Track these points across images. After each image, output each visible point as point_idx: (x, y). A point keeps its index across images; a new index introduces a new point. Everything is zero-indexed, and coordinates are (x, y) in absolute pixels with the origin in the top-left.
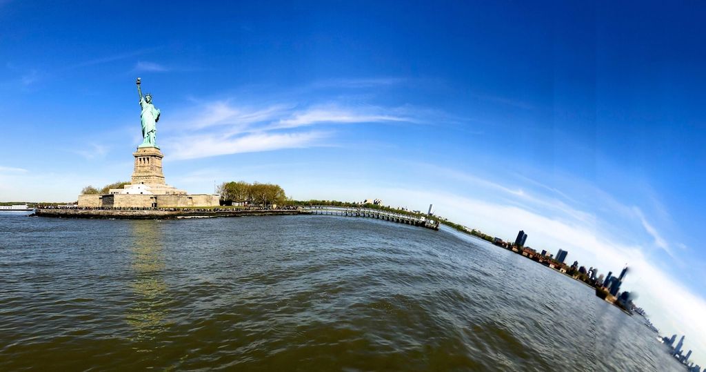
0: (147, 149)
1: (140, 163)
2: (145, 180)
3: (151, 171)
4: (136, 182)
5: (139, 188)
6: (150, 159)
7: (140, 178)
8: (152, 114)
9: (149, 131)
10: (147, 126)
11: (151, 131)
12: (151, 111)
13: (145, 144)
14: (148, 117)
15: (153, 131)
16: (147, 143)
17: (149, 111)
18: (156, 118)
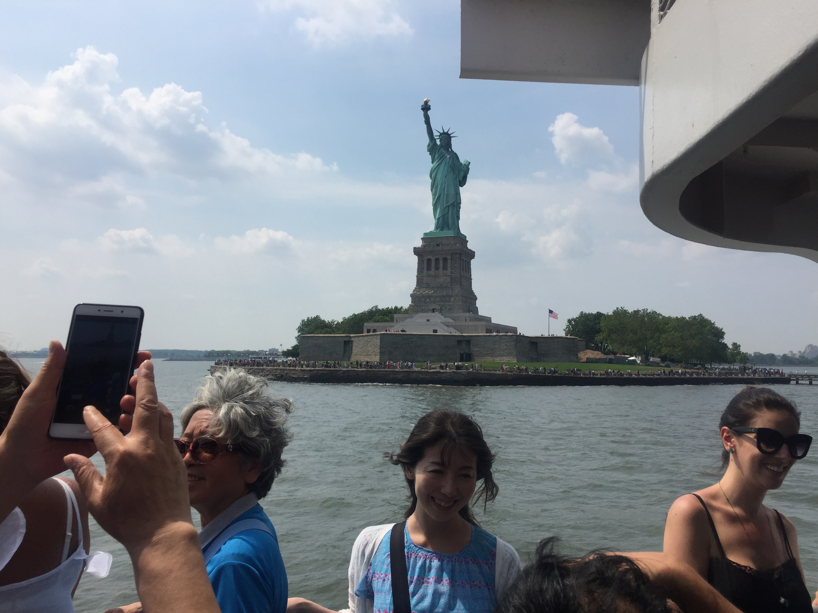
0: (443, 241)
1: (429, 269)
2: (439, 305)
3: (451, 285)
4: (421, 309)
5: (428, 320)
6: (449, 261)
7: (428, 300)
8: (454, 171)
9: (448, 205)
10: (442, 194)
11: (452, 204)
12: (450, 165)
13: (438, 231)
14: (446, 176)
15: (455, 204)
16: (442, 229)
17: (446, 164)
18: (461, 179)
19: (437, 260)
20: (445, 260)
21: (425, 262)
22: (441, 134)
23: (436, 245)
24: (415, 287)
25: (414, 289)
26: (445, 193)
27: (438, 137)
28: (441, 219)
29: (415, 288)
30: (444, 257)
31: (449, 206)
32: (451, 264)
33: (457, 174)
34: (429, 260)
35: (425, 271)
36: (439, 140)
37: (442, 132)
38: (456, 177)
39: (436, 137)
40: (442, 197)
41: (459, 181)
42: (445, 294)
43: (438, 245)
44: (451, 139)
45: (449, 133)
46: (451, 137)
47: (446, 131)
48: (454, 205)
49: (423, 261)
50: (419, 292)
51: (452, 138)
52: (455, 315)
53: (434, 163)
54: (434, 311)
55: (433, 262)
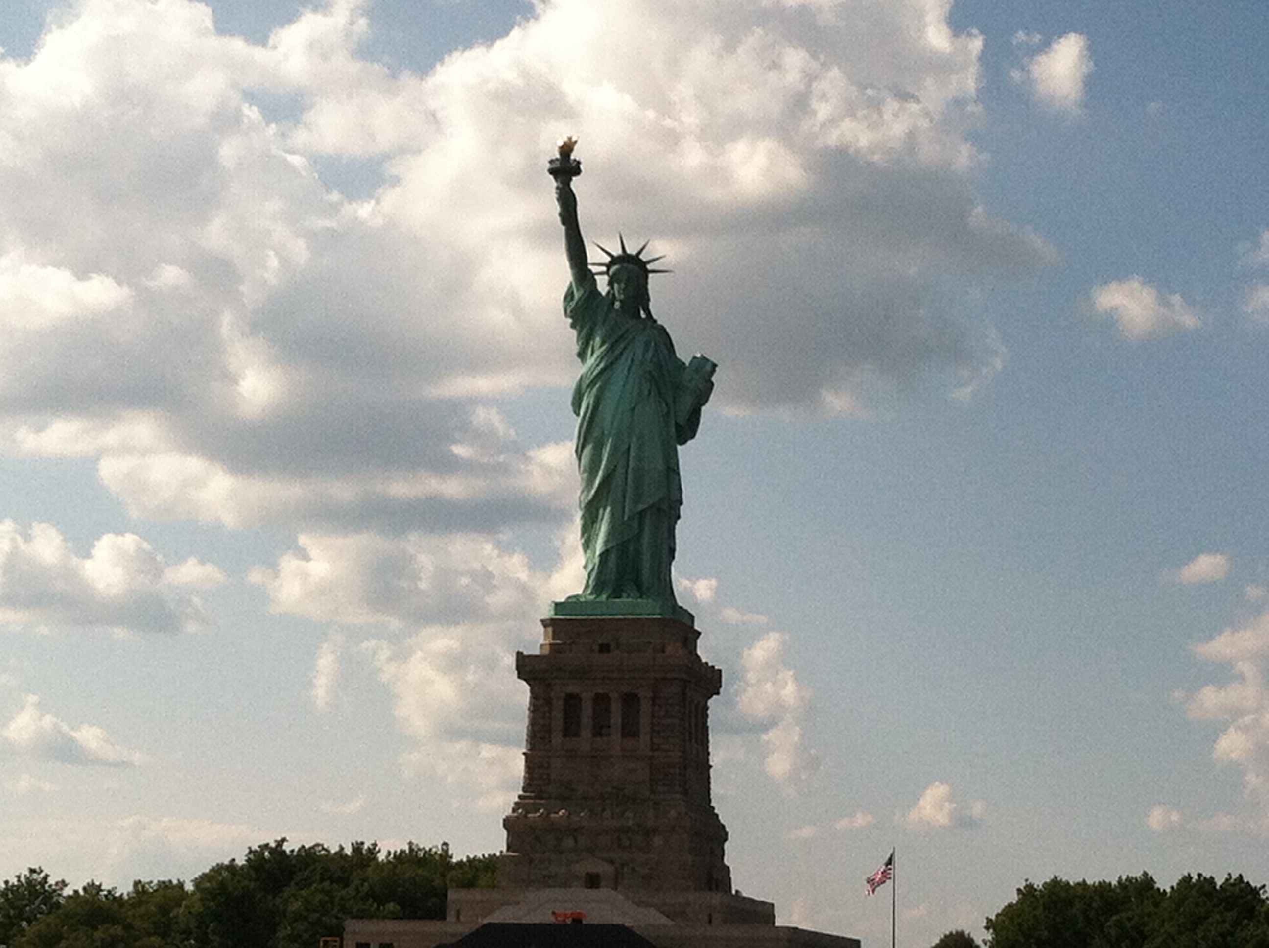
0: (626, 636)
1: (571, 729)
2: (611, 862)
3: (653, 792)
4: (544, 872)
6: (645, 707)
7: (569, 842)
8: (660, 393)
9: (641, 507)
10: (620, 470)
11: (651, 507)
12: (650, 372)
13: (604, 597)
14: (633, 410)
15: (665, 507)
16: (617, 593)
17: (634, 368)
18: (682, 421)
19: (601, 700)
20: (630, 700)
21: (559, 705)
22: (614, 260)
23: (596, 648)
24: (521, 793)
25: (517, 799)
27: (604, 269)
28: (613, 558)
29: (520, 797)
30: (625, 689)
31: (642, 514)
32: (653, 716)
33: (670, 400)
34: (572, 702)
35: (557, 739)
36: (606, 278)
37: (617, 251)
38: (668, 412)
39: (594, 269)
40: (618, 480)
41: (678, 426)
42: (630, 823)
43: (604, 648)
44: (647, 277)
45: (643, 257)
46: (647, 272)
47: (631, 250)
48: (659, 510)
49: (549, 702)
50: (537, 811)
51: (650, 275)
53: (591, 361)
54: (593, 881)
55: (587, 708)
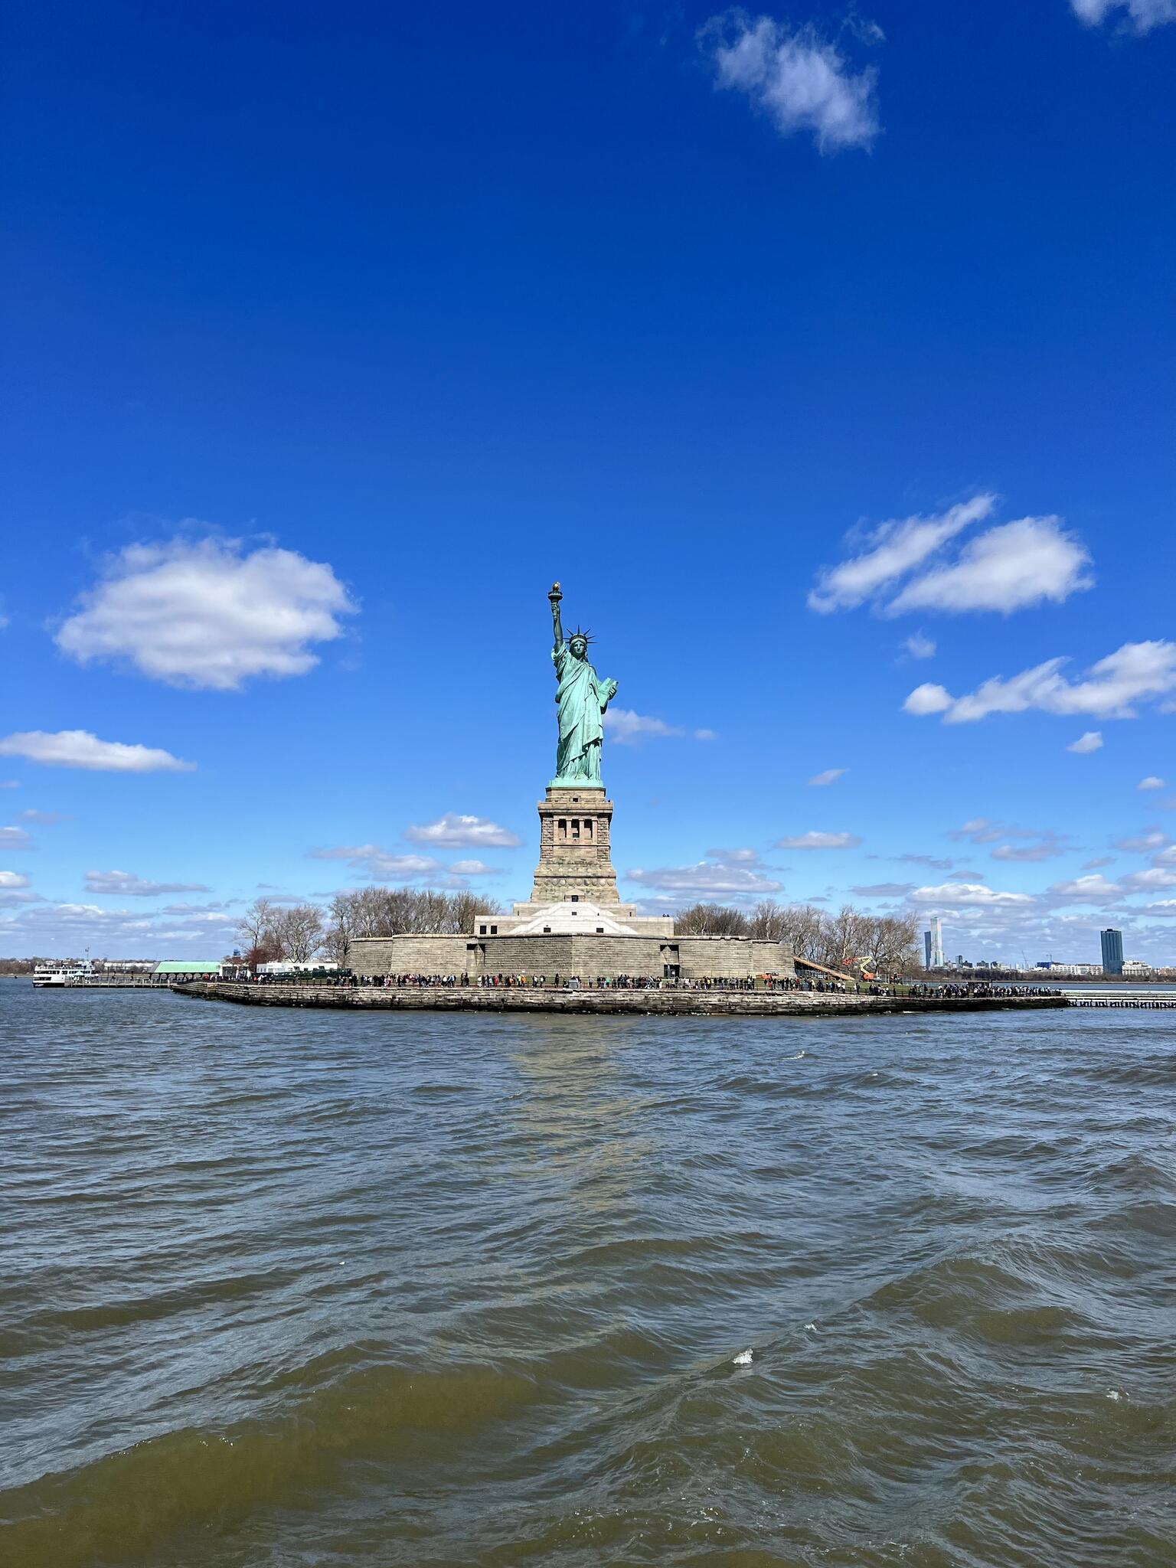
0: (584, 795)
1: (561, 835)
2: (582, 890)
3: (599, 861)
4: (553, 895)
5: (574, 914)
6: (594, 824)
7: (562, 882)
8: (595, 692)
9: (590, 741)
10: (580, 726)
11: (593, 741)
12: (592, 684)
14: (585, 700)
16: (578, 777)
17: (585, 682)
19: (575, 824)
20: (588, 824)
21: (556, 823)
26: (586, 723)
28: (576, 761)
30: (586, 817)
31: (589, 744)
32: (598, 829)
34: (561, 823)
35: (556, 838)
42: (590, 874)
43: (576, 800)
49: (552, 822)
50: (548, 869)
52: (613, 906)
53: (566, 679)
54: (575, 898)
55: (569, 824)
